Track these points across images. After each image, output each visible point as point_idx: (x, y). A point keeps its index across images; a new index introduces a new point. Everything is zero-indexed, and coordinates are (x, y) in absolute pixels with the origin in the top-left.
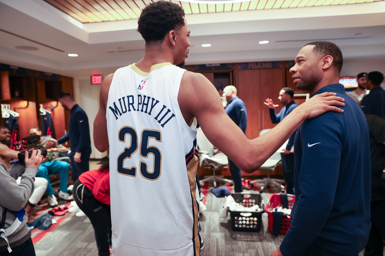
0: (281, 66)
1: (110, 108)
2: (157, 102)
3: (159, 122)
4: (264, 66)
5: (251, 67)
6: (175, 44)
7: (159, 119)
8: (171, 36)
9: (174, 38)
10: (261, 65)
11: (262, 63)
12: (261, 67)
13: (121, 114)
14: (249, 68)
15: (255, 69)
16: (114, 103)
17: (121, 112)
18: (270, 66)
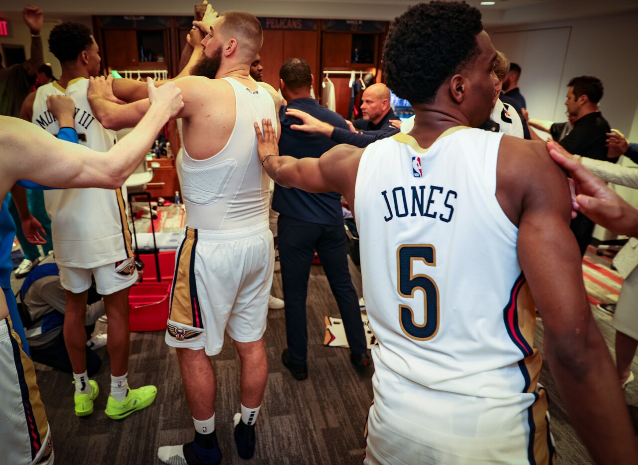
0: (315, 27)
1: (37, 120)
2: (79, 109)
3: (83, 125)
4: (289, 25)
5: (270, 25)
6: (88, 61)
7: (82, 123)
8: (84, 56)
9: (86, 57)
10: (286, 24)
11: (287, 20)
12: (285, 27)
13: (47, 125)
14: (267, 26)
15: (276, 29)
16: (41, 117)
17: (48, 123)
18: (299, 26)
